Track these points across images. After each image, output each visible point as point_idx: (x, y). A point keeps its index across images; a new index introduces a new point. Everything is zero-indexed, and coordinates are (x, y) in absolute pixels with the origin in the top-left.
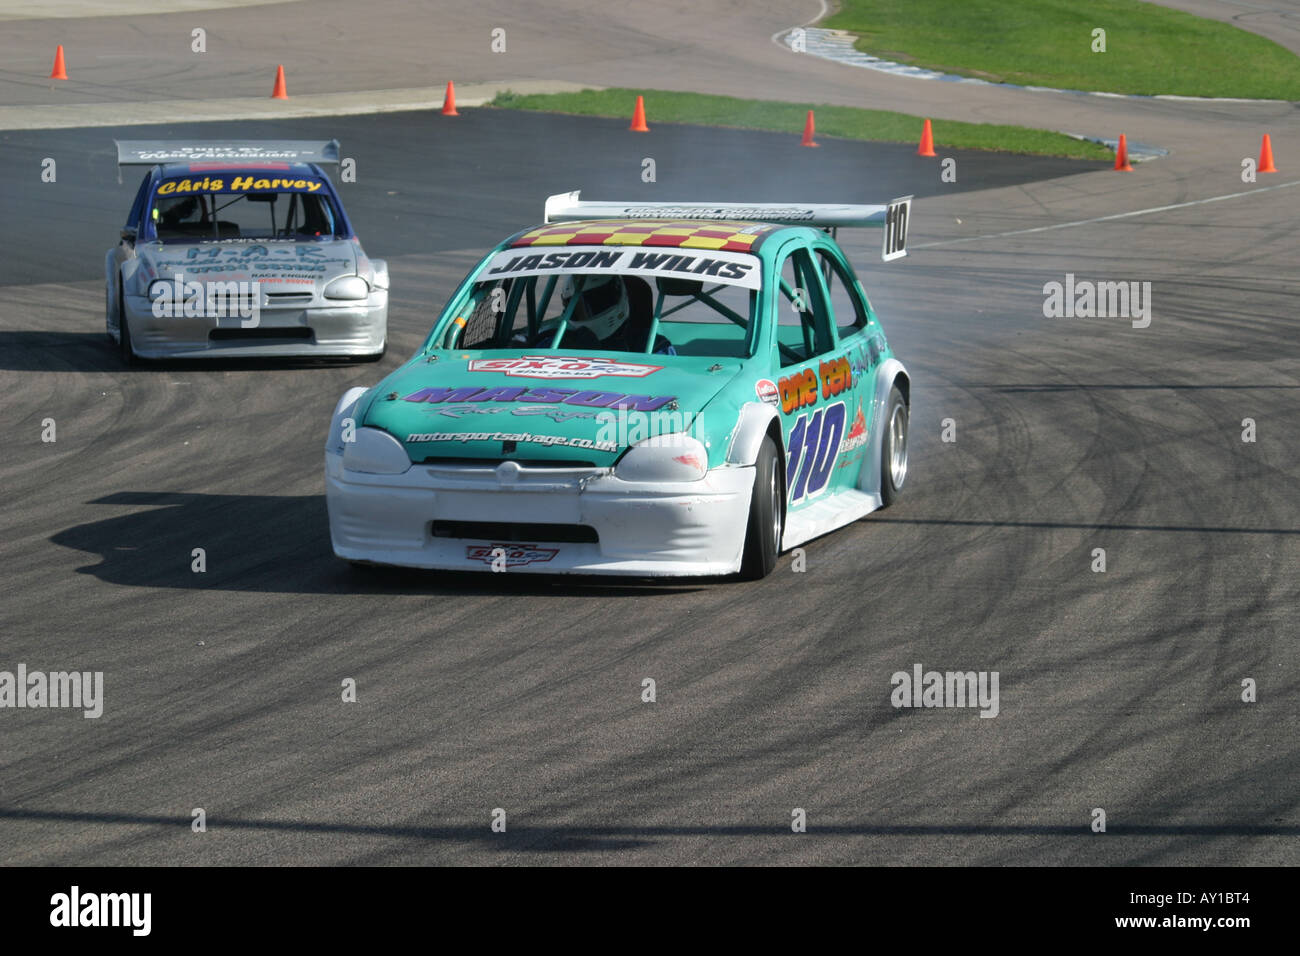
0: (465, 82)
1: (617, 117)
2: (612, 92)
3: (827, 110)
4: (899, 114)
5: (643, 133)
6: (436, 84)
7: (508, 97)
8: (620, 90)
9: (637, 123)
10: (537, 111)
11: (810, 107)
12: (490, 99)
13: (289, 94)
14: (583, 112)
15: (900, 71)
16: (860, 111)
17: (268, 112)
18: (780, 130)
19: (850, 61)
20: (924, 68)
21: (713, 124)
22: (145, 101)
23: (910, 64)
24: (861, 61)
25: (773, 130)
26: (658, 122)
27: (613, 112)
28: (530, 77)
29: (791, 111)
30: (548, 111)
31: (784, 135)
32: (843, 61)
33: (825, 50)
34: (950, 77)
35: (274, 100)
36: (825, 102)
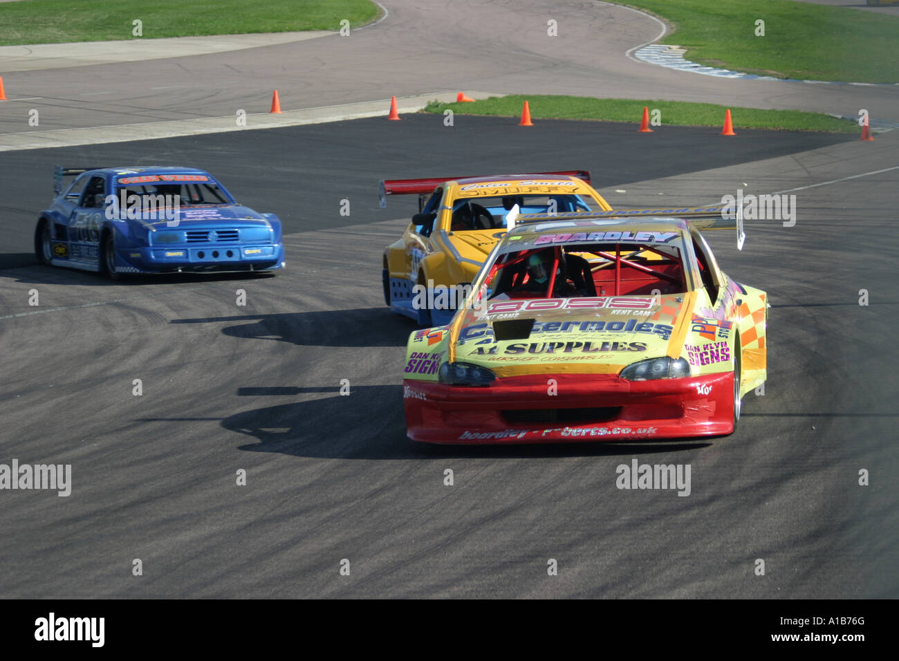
0: (405, 95)
1: (511, 116)
5: (529, 127)
6: (384, 98)
7: (435, 106)
9: (524, 120)
12: (423, 107)
13: (282, 110)
14: (488, 114)
15: (715, 73)
16: (683, 104)
17: (267, 123)
18: (626, 121)
19: (680, 68)
20: (732, 71)
21: (578, 119)
22: (182, 119)
23: (723, 68)
24: (688, 67)
25: (621, 121)
26: (540, 118)
27: (510, 112)
28: (453, 89)
29: (635, 106)
30: (463, 114)
31: (629, 124)
32: (675, 67)
33: (664, 60)
34: (750, 76)
35: (272, 114)
36: (660, 98)
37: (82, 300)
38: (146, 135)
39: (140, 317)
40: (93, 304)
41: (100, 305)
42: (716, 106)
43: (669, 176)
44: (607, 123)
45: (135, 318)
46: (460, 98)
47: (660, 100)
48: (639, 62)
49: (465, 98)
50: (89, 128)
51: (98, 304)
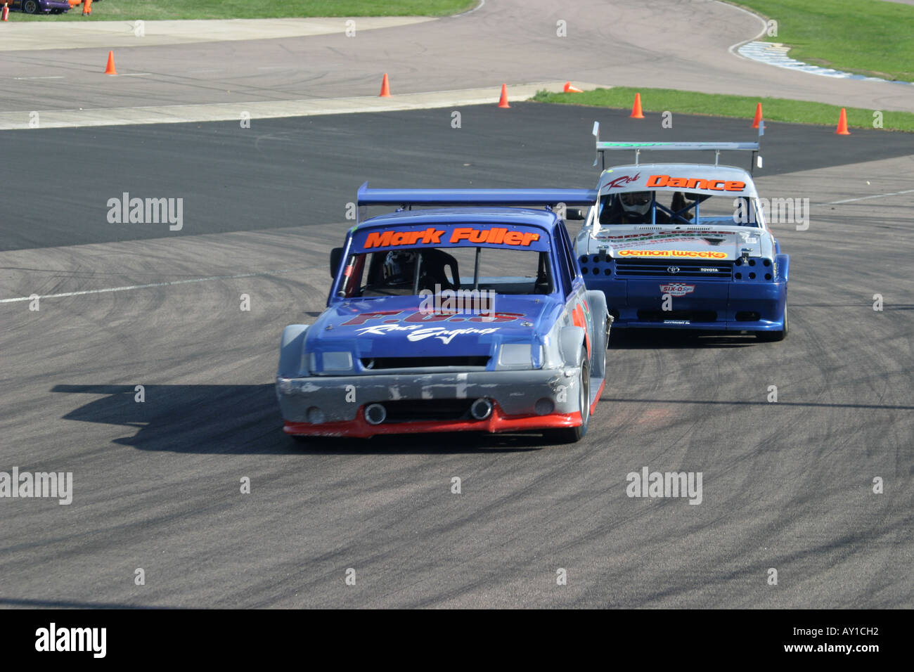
0: (514, 83)
1: (622, 108)
2: (617, 90)
3: (771, 102)
4: (821, 104)
5: (640, 120)
6: (493, 85)
7: (544, 95)
8: (622, 88)
9: (636, 113)
10: (566, 104)
11: (758, 99)
12: (532, 95)
13: (391, 94)
14: (597, 105)
15: (821, 72)
16: (793, 102)
17: (378, 106)
18: (737, 117)
19: (785, 65)
20: (838, 70)
21: (689, 113)
22: (293, 99)
23: (828, 67)
24: (792, 65)
25: (732, 117)
26: (650, 111)
27: (618, 104)
28: (558, 79)
29: (744, 102)
30: (572, 104)
31: (741, 120)
32: (780, 65)
33: (768, 58)
34: (857, 77)
35: (379, 98)
36: (769, 95)
37: (230, 271)
38: (261, 114)
39: (295, 290)
40: (244, 275)
41: (251, 277)
42: (826, 105)
43: (788, 172)
44: (718, 119)
45: (290, 290)
46: (567, 87)
47: (768, 98)
48: (743, 58)
49: (570, 88)
50: (204, 105)
51: (248, 275)
